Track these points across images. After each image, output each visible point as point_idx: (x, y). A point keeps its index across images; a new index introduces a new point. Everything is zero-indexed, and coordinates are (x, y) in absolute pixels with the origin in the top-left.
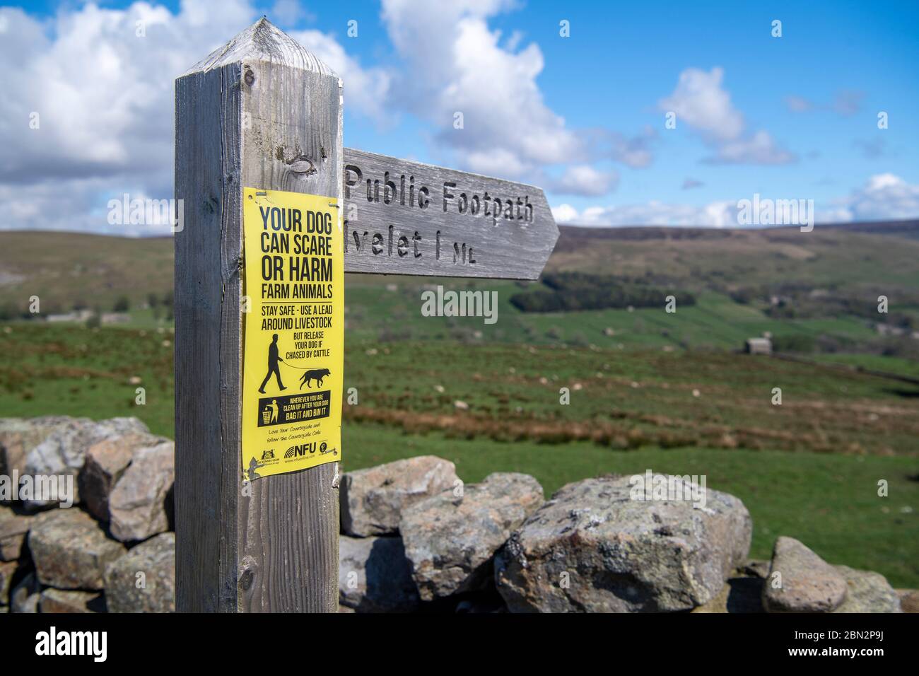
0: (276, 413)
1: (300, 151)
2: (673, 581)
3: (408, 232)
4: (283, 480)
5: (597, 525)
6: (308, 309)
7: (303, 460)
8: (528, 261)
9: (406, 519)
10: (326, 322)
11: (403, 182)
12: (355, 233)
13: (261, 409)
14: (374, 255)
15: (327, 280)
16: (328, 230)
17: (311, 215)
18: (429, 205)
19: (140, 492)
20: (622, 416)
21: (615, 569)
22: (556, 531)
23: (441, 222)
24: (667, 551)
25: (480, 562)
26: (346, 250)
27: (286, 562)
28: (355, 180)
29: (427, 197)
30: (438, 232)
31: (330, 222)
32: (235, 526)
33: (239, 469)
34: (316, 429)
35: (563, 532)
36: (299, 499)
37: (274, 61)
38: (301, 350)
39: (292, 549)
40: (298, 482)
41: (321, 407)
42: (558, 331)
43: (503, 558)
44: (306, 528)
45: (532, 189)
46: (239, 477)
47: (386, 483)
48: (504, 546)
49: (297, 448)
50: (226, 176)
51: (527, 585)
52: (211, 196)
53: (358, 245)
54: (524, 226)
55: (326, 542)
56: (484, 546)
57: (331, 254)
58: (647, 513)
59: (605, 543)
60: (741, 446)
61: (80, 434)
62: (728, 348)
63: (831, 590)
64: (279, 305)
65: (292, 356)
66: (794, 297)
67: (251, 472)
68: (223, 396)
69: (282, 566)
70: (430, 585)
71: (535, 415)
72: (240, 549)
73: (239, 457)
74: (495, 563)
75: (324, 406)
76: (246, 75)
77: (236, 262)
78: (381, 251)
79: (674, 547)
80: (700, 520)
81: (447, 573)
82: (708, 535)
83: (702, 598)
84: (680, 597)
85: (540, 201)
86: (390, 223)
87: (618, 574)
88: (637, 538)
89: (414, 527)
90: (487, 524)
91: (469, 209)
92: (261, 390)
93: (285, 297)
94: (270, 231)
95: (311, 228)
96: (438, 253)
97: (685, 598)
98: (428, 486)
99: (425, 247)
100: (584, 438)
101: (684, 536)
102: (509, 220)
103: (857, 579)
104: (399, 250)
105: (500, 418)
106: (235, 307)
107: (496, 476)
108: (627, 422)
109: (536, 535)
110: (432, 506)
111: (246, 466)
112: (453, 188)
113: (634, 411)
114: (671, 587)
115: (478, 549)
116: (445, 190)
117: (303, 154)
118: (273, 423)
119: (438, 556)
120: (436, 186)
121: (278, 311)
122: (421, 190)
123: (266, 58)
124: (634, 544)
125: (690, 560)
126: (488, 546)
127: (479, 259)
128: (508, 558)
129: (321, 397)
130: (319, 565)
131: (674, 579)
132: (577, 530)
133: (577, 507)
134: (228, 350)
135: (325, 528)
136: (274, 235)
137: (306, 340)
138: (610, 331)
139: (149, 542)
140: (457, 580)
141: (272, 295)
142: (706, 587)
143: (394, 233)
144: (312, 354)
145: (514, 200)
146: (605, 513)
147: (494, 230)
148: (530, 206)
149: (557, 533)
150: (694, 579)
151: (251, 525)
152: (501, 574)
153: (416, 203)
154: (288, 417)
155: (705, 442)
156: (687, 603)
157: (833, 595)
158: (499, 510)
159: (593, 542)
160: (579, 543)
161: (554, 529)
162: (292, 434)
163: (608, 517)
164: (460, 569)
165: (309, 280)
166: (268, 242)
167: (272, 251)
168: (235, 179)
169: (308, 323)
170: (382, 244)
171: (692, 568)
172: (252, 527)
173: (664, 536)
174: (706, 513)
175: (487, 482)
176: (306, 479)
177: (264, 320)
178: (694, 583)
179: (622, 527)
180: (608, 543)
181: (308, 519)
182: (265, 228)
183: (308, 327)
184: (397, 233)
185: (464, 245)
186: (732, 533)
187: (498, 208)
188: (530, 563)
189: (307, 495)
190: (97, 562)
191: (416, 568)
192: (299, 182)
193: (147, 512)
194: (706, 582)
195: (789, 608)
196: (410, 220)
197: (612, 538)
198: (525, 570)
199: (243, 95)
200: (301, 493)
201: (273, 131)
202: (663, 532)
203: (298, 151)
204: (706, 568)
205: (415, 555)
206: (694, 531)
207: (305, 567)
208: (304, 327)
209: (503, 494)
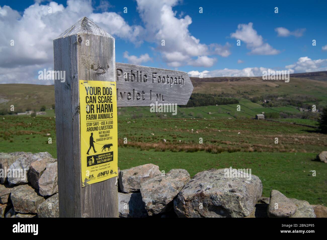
0: (93, 161)
1: (99, 66)
2: (236, 208)
3: (140, 91)
4: (97, 185)
5: (209, 189)
6: (104, 123)
7: (104, 177)
8: (183, 99)
9: (142, 187)
10: (111, 127)
11: (138, 73)
12: (121, 93)
13: (88, 160)
14: (128, 100)
15: (111, 112)
16: (111, 94)
17: (104, 89)
18: (147, 81)
19: (49, 179)
20: (215, 142)
21: (216, 204)
22: (195, 191)
23: (152, 87)
24: (234, 198)
25: (169, 202)
26: (117, 99)
27: (99, 214)
28: (120, 74)
29: (147, 78)
30: (151, 90)
31: (111, 91)
32: (80, 203)
33: (81, 182)
34: (109, 166)
35: (197, 192)
36: (103, 191)
37: (89, 33)
38: (102, 138)
39: (101, 209)
40: (103, 185)
41: (110, 158)
42: (192, 114)
43: (177, 201)
44: (106, 201)
45: (184, 73)
46: (81, 185)
47: (135, 174)
48: (177, 196)
49: (102, 173)
50: (72, 76)
51: (185, 211)
52: (67, 83)
53: (122, 97)
54: (181, 86)
55: (113, 205)
56: (170, 196)
57: (112, 102)
58: (226, 184)
59: (212, 196)
60: (255, 151)
61: (28, 159)
62: (250, 117)
63: (291, 209)
64: (93, 122)
65: (98, 140)
66: (272, 100)
67: (85, 183)
68: (74, 156)
69: (98, 215)
70: (152, 210)
71: (185, 142)
72: (82, 211)
73: (81, 178)
74: (174, 203)
75: (111, 157)
76: (79, 39)
77: (77, 108)
78: (130, 99)
79: (236, 196)
80: (245, 186)
81: (157, 206)
82: (248, 191)
83: (246, 214)
84: (239, 214)
85: (186, 77)
86: (133, 88)
87: (217, 206)
88: (223, 193)
89: (145, 190)
90: (171, 188)
91: (162, 82)
92: (88, 153)
93: (95, 119)
94: (89, 95)
95: (104, 93)
96: (151, 98)
97: (241, 214)
98: (150, 175)
99: (146, 96)
100: (202, 150)
101: (239, 192)
102: (176, 84)
103: (299, 203)
104: (137, 98)
105: (174, 143)
106: (77, 124)
107: (173, 170)
108: (217, 144)
109: (188, 193)
110: (151, 182)
111: (83, 181)
112: (156, 75)
113: (219, 140)
114: (236, 210)
115: (168, 197)
116: (153, 75)
117: (101, 67)
118: (93, 165)
119: (154, 201)
120: (149, 74)
121: (93, 124)
122: (144, 76)
123: (86, 32)
124: (222, 195)
125: (242, 201)
126: (171, 196)
127: (166, 99)
128: (179, 201)
129: (110, 154)
130: (111, 214)
131: (237, 208)
132: (202, 191)
133: (202, 182)
134: (75, 139)
135: (113, 200)
136: (91, 97)
137: (104, 134)
138: (210, 113)
139: (53, 196)
140: (161, 208)
141: (90, 119)
142: (248, 210)
143: (135, 92)
144: (106, 139)
145: (178, 77)
146: (212, 184)
147: (171, 88)
148: (183, 79)
149: (195, 192)
150: (244, 207)
151: (86, 202)
152: (176, 207)
153: (143, 81)
154: (98, 162)
155: (243, 150)
156: (242, 216)
157: (292, 211)
158: (174, 183)
159: (208, 195)
160: (203, 196)
161: (194, 191)
162: (100, 168)
163: (213, 186)
164: (162, 205)
165: (104, 112)
166: (88, 100)
167: (90, 103)
168: (76, 77)
169: (104, 128)
170: (131, 96)
171: (243, 203)
172: (86, 203)
173: (233, 193)
174: (247, 183)
175: (170, 172)
176: (106, 184)
177: (88, 128)
178: (244, 209)
179: (218, 190)
180: (213, 196)
181: (107, 198)
182: (87, 94)
183: (104, 129)
184: (136, 92)
185: (160, 94)
186: (256, 189)
187: (172, 80)
188: (186, 203)
189: (106, 189)
190: (35, 204)
191: (146, 205)
192: (99, 77)
193: (52, 186)
194: (248, 208)
195: (277, 216)
196: (141, 87)
197: (215, 193)
198: (184, 205)
199: (78, 46)
200: (104, 189)
201: (89, 59)
202: (232, 191)
203: (99, 65)
204: (248, 203)
205: (146, 200)
206: (243, 190)
207: (106, 215)
208: (102, 129)
209: (176, 177)
